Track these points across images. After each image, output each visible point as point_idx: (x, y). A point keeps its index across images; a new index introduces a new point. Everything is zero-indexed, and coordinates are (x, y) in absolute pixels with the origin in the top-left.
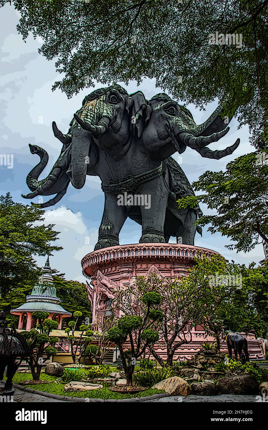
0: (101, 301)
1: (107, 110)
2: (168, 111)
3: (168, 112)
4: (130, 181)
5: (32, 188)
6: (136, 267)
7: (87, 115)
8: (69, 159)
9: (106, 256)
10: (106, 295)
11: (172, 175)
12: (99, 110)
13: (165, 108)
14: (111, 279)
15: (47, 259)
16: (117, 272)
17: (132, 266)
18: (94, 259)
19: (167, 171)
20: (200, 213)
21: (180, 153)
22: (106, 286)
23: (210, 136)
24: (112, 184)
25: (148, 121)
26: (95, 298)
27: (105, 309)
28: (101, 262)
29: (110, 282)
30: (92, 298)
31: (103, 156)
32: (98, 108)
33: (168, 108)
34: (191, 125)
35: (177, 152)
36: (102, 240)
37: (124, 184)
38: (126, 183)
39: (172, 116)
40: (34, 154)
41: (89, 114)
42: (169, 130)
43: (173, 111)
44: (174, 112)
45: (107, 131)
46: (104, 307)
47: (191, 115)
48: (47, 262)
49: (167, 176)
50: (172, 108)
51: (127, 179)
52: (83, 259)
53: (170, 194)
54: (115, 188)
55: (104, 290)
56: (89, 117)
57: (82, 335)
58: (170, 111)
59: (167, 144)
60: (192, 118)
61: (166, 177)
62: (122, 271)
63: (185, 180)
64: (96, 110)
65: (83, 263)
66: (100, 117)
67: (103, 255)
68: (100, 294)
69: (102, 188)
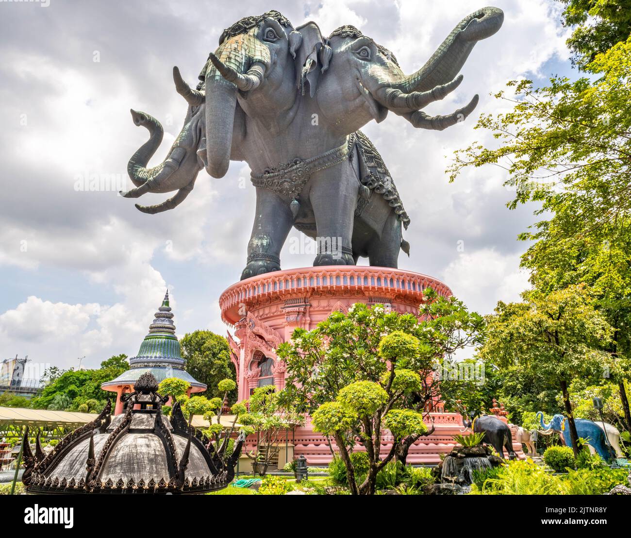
0: (252, 363)
1: (262, 52)
2: (359, 53)
3: (358, 55)
4: (297, 168)
5: (138, 181)
6: (311, 306)
7: (230, 58)
8: (198, 134)
9: (261, 288)
10: (262, 353)
11: (364, 158)
12: (248, 50)
13: (355, 50)
14: (270, 326)
15: (165, 294)
16: (279, 313)
17: (304, 303)
18: (242, 293)
19: (355, 152)
20: (405, 220)
21: (378, 122)
22: (261, 337)
23: (430, 91)
24: (269, 173)
25: (326, 71)
26: (243, 358)
27: (260, 376)
28: (254, 298)
29: (268, 331)
30: (237, 358)
31: (254, 128)
32: (246, 48)
33: (359, 48)
34: (396, 75)
35: (374, 120)
36: (253, 262)
37: (287, 172)
38: (291, 171)
39: (366, 62)
40: (139, 126)
41: (233, 57)
42: (361, 85)
43: (366, 54)
44: (368, 56)
45: (262, 85)
46: (258, 374)
47: (396, 60)
48: (165, 299)
49: (355, 159)
50: (366, 50)
51: (293, 166)
52: (223, 295)
53: (360, 188)
54: (274, 180)
55: (259, 344)
56: (233, 61)
57: (235, 422)
58: (361, 54)
59: (357, 107)
60: (397, 65)
61: (353, 162)
62: (288, 312)
63: (383, 167)
64: (243, 50)
65: (223, 300)
66: (250, 63)
67: (256, 287)
68: (252, 351)
69: (252, 180)
